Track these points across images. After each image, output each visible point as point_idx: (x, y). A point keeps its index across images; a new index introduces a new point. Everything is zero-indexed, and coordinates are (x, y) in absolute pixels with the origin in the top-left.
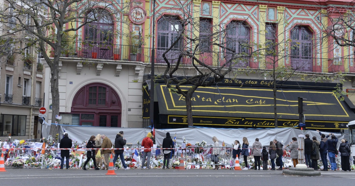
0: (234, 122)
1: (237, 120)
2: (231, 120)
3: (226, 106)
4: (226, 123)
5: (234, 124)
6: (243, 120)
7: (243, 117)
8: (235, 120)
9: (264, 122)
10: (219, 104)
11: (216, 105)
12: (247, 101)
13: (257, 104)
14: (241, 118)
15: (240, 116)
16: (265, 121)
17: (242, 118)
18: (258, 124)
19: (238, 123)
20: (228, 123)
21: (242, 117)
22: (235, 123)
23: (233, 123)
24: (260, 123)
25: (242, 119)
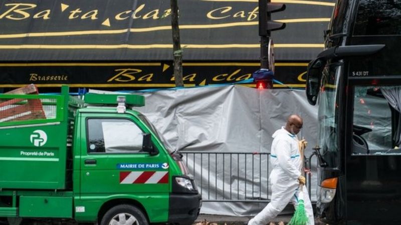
0: (137, 76)
1: (146, 71)
2: (126, 70)
3: (132, 30)
4: (111, 80)
5: (135, 82)
6: (164, 70)
7: (165, 59)
8: (139, 71)
9: (235, 73)
10: (115, 25)
11: (106, 28)
12: (209, 15)
13: (239, 19)
14: (159, 64)
15: (157, 58)
16: (236, 68)
17: (163, 62)
18: (215, 79)
19: (149, 79)
20: (117, 80)
21: (162, 58)
22: (140, 79)
23: (133, 78)
24: (221, 77)
25: (162, 66)
